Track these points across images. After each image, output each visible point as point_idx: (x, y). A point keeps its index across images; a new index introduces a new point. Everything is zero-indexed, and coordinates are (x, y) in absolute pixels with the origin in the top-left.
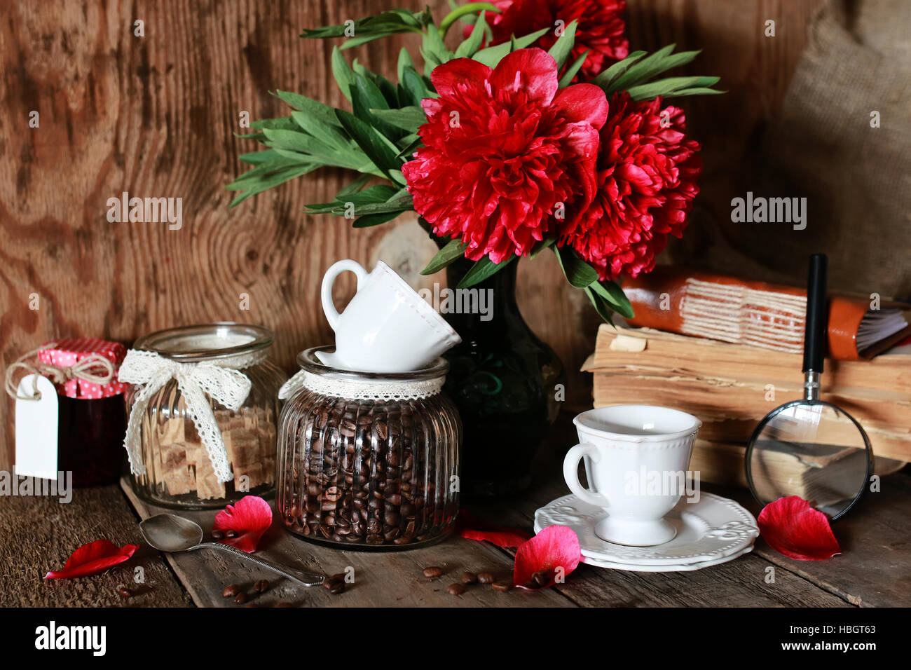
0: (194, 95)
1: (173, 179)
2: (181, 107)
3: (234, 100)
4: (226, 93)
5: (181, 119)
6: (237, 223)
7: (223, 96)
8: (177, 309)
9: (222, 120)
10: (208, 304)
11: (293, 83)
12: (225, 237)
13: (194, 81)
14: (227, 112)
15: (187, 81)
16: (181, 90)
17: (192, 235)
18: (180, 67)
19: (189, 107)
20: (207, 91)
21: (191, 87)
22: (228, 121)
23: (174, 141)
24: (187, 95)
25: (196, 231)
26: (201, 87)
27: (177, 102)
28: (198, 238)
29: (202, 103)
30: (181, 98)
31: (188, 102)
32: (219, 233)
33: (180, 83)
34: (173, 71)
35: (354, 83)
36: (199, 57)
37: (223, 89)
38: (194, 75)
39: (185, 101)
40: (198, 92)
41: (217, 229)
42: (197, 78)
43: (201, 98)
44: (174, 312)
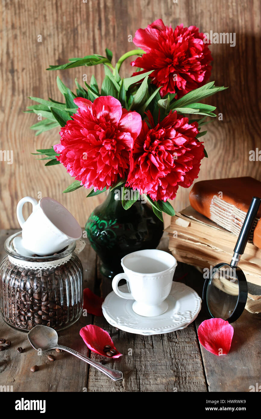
0: (34, 81)
1: (25, 117)
2: (28, 86)
3: (52, 83)
4: (49, 81)
5: (28, 91)
6: (53, 136)
7: (47, 82)
8: (28, 172)
9: (47, 91)
10: (41, 171)
11: (79, 75)
12: (49, 142)
13: (34, 75)
14: (49, 89)
15: (31, 75)
16: (28, 79)
17: (34, 141)
18: (28, 69)
19: (32, 87)
20: (40, 79)
21: (33, 78)
22: (50, 92)
23: (25, 101)
24: (31, 81)
25: (35, 139)
26: (37, 77)
27: (27, 84)
28: (37, 142)
29: (38, 84)
30: (28, 82)
31: (32, 84)
32: (46, 141)
33: (28, 76)
34: (25, 71)
35: (66, 93)
36: (36, 65)
37: (47, 78)
38: (34, 72)
39: (30, 84)
40: (36, 80)
41: (45, 139)
42: (36, 74)
43: (38, 83)
44: (26, 173)
